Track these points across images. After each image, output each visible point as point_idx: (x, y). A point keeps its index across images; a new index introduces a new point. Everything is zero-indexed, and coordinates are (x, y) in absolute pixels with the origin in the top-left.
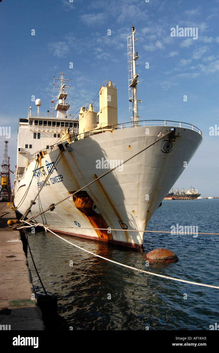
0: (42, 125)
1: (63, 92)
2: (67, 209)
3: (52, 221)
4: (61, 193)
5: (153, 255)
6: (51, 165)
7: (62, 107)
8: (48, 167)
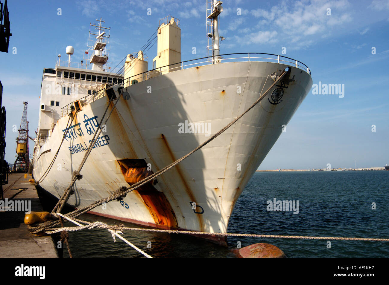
0: (73, 78)
1: (101, 41)
2: (110, 184)
3: (87, 200)
4: (104, 162)
5: (254, 255)
6: (91, 121)
7: (99, 59)
8: (86, 125)
